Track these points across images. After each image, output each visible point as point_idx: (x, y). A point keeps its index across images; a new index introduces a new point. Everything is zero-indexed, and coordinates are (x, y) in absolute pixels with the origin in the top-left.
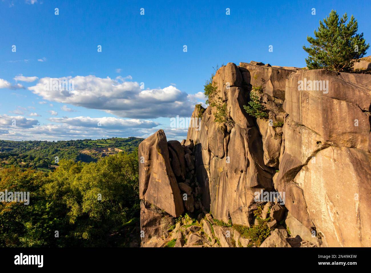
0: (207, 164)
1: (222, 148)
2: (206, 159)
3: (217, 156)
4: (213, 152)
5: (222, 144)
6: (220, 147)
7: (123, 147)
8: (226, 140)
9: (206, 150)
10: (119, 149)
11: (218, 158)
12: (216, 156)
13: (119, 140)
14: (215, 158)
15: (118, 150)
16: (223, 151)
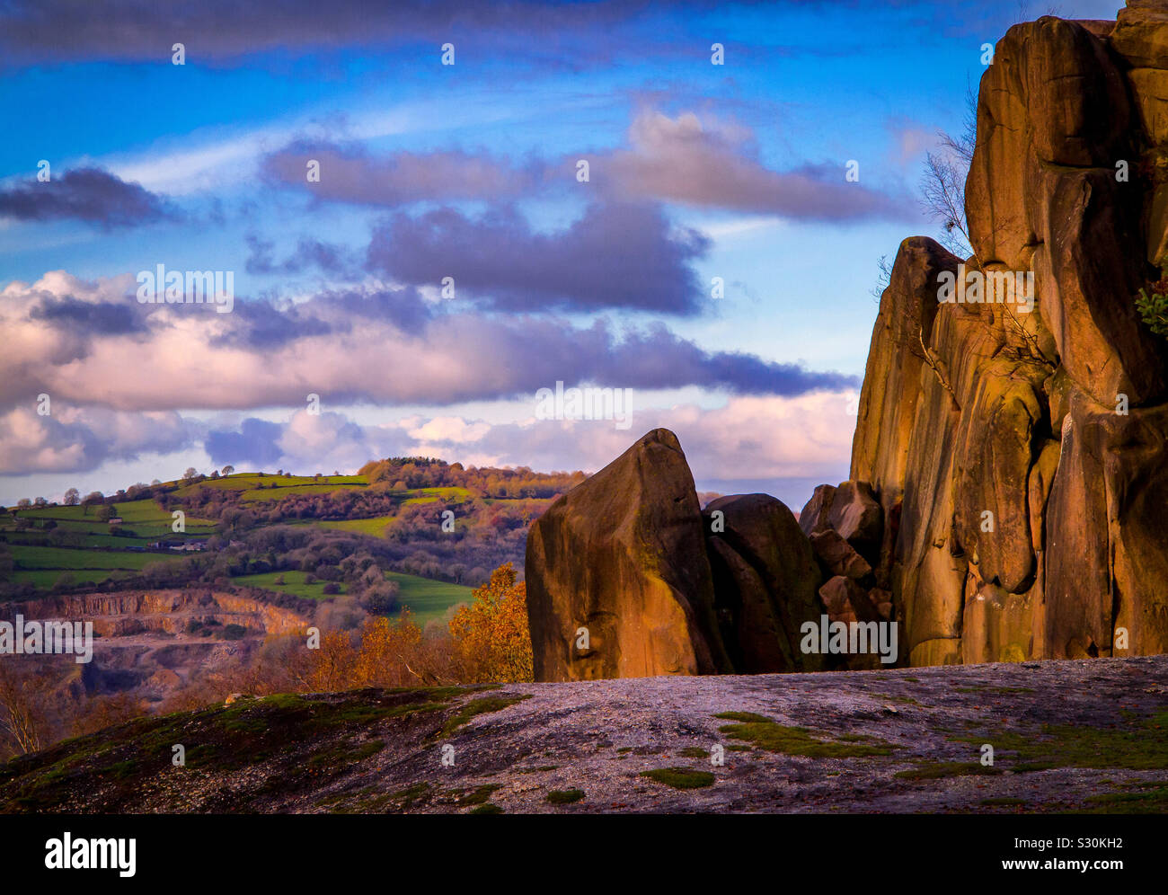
0: (947, 632)
1: (1021, 531)
2: (941, 602)
3: (997, 582)
4: (975, 557)
5: (1018, 507)
6: (1010, 526)
7: (309, 582)
8: (1041, 479)
9: (940, 547)
10: (264, 597)
11: (1002, 591)
12: (992, 577)
13: (264, 496)
14: (989, 590)
15: (256, 615)
16: (1026, 546)
